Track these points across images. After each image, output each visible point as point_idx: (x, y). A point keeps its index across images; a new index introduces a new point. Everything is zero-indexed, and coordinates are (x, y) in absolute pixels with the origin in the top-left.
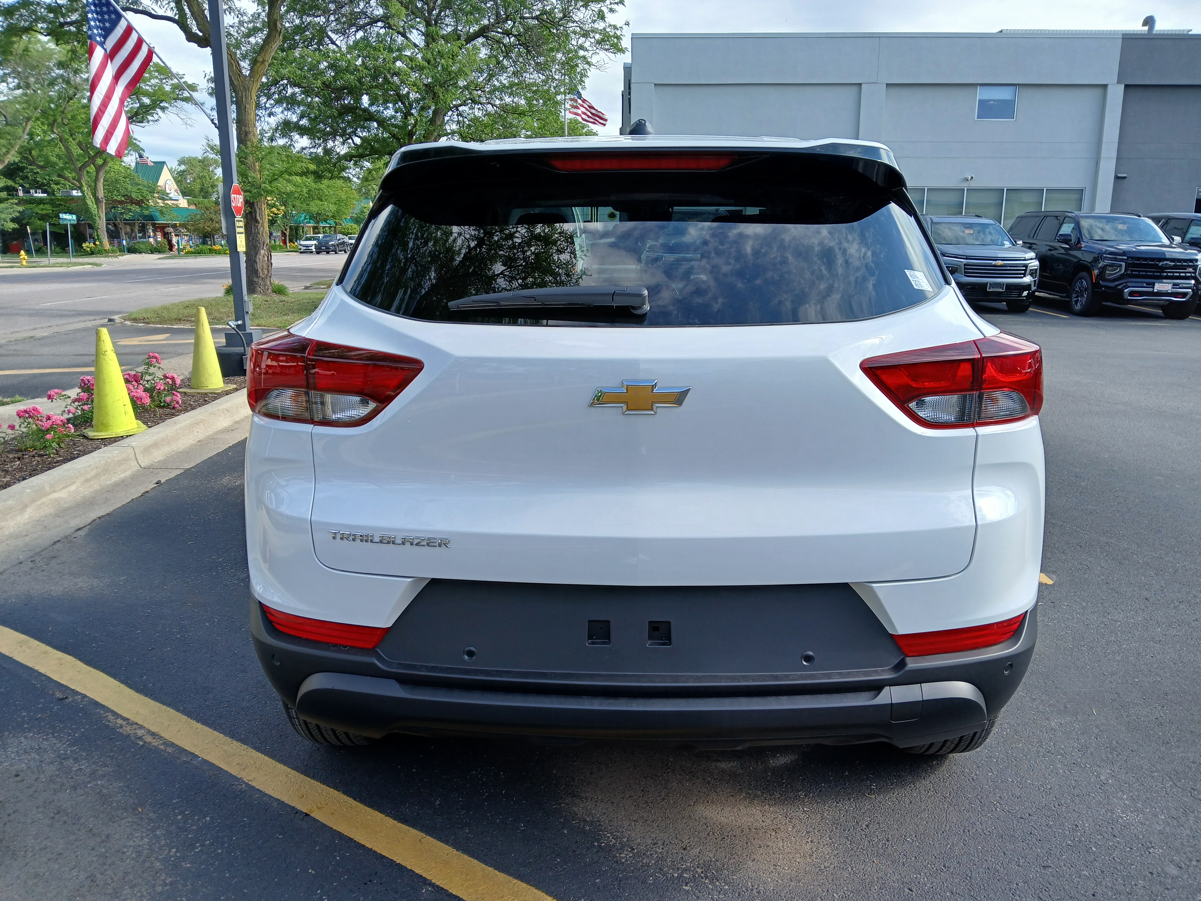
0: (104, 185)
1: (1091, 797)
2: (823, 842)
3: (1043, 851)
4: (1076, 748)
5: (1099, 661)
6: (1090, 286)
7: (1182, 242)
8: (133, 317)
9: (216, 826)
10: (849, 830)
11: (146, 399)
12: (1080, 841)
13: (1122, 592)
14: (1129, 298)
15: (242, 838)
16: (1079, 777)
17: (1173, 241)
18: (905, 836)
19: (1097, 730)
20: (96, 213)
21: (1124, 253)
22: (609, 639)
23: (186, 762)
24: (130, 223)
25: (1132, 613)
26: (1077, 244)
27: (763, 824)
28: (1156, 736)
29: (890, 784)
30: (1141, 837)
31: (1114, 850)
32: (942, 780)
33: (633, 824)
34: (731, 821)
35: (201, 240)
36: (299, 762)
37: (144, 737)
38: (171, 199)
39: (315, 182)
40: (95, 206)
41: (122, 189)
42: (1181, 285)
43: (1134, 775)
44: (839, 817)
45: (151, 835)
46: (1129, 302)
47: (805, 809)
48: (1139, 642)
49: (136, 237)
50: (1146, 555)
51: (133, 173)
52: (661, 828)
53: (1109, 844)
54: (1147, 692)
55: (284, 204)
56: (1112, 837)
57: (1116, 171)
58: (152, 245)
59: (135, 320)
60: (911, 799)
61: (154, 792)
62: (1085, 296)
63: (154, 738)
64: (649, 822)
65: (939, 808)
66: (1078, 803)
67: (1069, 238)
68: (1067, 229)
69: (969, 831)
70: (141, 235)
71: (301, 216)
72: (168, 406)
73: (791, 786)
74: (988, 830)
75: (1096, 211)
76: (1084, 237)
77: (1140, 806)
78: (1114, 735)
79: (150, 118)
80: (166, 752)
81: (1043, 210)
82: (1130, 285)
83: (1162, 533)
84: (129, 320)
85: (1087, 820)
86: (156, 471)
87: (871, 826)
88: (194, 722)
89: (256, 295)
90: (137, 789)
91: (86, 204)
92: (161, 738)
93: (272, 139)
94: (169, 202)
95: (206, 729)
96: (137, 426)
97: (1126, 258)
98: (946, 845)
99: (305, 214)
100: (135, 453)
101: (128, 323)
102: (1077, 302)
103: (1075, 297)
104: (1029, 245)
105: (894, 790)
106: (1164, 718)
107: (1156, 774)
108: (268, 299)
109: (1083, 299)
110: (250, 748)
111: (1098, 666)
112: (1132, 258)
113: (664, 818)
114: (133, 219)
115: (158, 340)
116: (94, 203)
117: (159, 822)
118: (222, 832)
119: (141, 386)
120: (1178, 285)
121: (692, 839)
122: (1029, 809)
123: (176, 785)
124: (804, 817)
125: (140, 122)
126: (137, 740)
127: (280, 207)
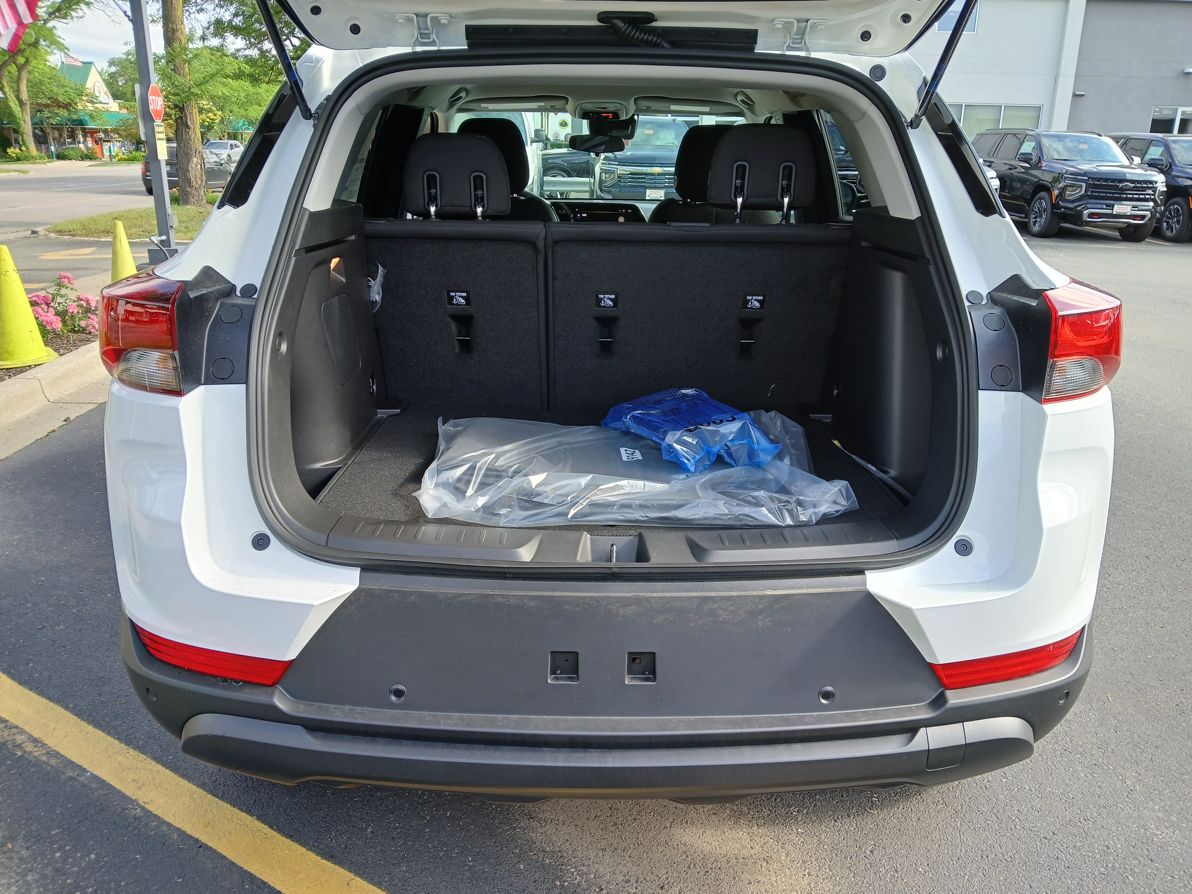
0: (27, 87)
1: (1119, 809)
2: (822, 875)
3: (1073, 882)
4: (1095, 744)
5: (1107, 633)
6: (1049, 206)
7: (1141, 163)
8: (58, 229)
9: (102, 867)
10: (851, 858)
11: (56, 324)
12: (1114, 868)
13: (1120, 549)
14: (1088, 219)
15: (132, 883)
16: (1103, 783)
17: (1133, 161)
18: (916, 864)
19: (1116, 721)
20: (20, 116)
21: (1085, 174)
22: (577, 673)
23: (71, 778)
24: (58, 128)
25: (1134, 573)
26: (1038, 163)
27: (752, 852)
28: (1180, 728)
29: (893, 795)
30: (1181, 861)
31: (1154, 879)
32: (951, 789)
33: (601, 854)
34: (714, 848)
35: (134, 146)
36: (206, 776)
37: (23, 745)
38: (100, 103)
39: (253, 86)
40: (19, 109)
41: (47, 92)
42: (1140, 208)
43: (1162, 779)
44: (839, 841)
45: (21, 881)
46: (1087, 223)
47: (799, 830)
48: (1146, 609)
49: (64, 143)
50: (1140, 504)
51: (59, 74)
52: (634, 859)
53: (1146, 871)
54: (1163, 671)
55: (221, 109)
56: (1149, 862)
57: (1074, 89)
58: (83, 152)
59: (60, 232)
60: (919, 815)
61: (29, 820)
62: (1044, 217)
63: (36, 747)
64: (619, 851)
65: (951, 826)
66: (1105, 817)
67: (1029, 157)
68: (1028, 147)
69: (987, 857)
70: (70, 140)
71: (239, 122)
72: (83, 330)
73: (782, 799)
74: (1009, 854)
75: (1053, 129)
76: (1045, 156)
77: (1174, 819)
78: (1134, 727)
79: (73, 13)
80: (49, 765)
81: (1000, 128)
82: (1089, 207)
83: (1152, 478)
84: (54, 232)
85: (1118, 839)
86: (65, 406)
87: (876, 852)
88: (84, 724)
89: (189, 206)
90: (9, 817)
91: (9, 107)
92: (44, 745)
93: (203, 38)
94: (98, 106)
95: (98, 733)
96: (47, 354)
97: (1086, 178)
98: (964, 877)
99: (244, 119)
100: (41, 386)
101: (53, 235)
102: (1035, 223)
103: (1034, 218)
104: (989, 164)
105: (899, 802)
106: (1186, 704)
107: (1186, 777)
108: (202, 210)
109: (1042, 220)
110: (148, 759)
111: (1107, 639)
112: (1093, 179)
113: (636, 845)
114: (61, 123)
115: (83, 255)
116: (18, 105)
117: (32, 863)
118: (109, 875)
119: (52, 309)
120: (1137, 207)
121: (670, 873)
122: (1053, 826)
123: (57, 810)
124: (799, 841)
125: (63, 18)
126: (16, 749)
127: (216, 112)
